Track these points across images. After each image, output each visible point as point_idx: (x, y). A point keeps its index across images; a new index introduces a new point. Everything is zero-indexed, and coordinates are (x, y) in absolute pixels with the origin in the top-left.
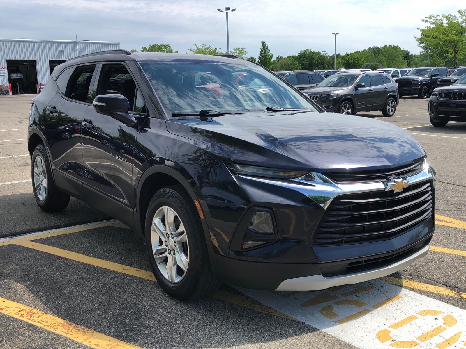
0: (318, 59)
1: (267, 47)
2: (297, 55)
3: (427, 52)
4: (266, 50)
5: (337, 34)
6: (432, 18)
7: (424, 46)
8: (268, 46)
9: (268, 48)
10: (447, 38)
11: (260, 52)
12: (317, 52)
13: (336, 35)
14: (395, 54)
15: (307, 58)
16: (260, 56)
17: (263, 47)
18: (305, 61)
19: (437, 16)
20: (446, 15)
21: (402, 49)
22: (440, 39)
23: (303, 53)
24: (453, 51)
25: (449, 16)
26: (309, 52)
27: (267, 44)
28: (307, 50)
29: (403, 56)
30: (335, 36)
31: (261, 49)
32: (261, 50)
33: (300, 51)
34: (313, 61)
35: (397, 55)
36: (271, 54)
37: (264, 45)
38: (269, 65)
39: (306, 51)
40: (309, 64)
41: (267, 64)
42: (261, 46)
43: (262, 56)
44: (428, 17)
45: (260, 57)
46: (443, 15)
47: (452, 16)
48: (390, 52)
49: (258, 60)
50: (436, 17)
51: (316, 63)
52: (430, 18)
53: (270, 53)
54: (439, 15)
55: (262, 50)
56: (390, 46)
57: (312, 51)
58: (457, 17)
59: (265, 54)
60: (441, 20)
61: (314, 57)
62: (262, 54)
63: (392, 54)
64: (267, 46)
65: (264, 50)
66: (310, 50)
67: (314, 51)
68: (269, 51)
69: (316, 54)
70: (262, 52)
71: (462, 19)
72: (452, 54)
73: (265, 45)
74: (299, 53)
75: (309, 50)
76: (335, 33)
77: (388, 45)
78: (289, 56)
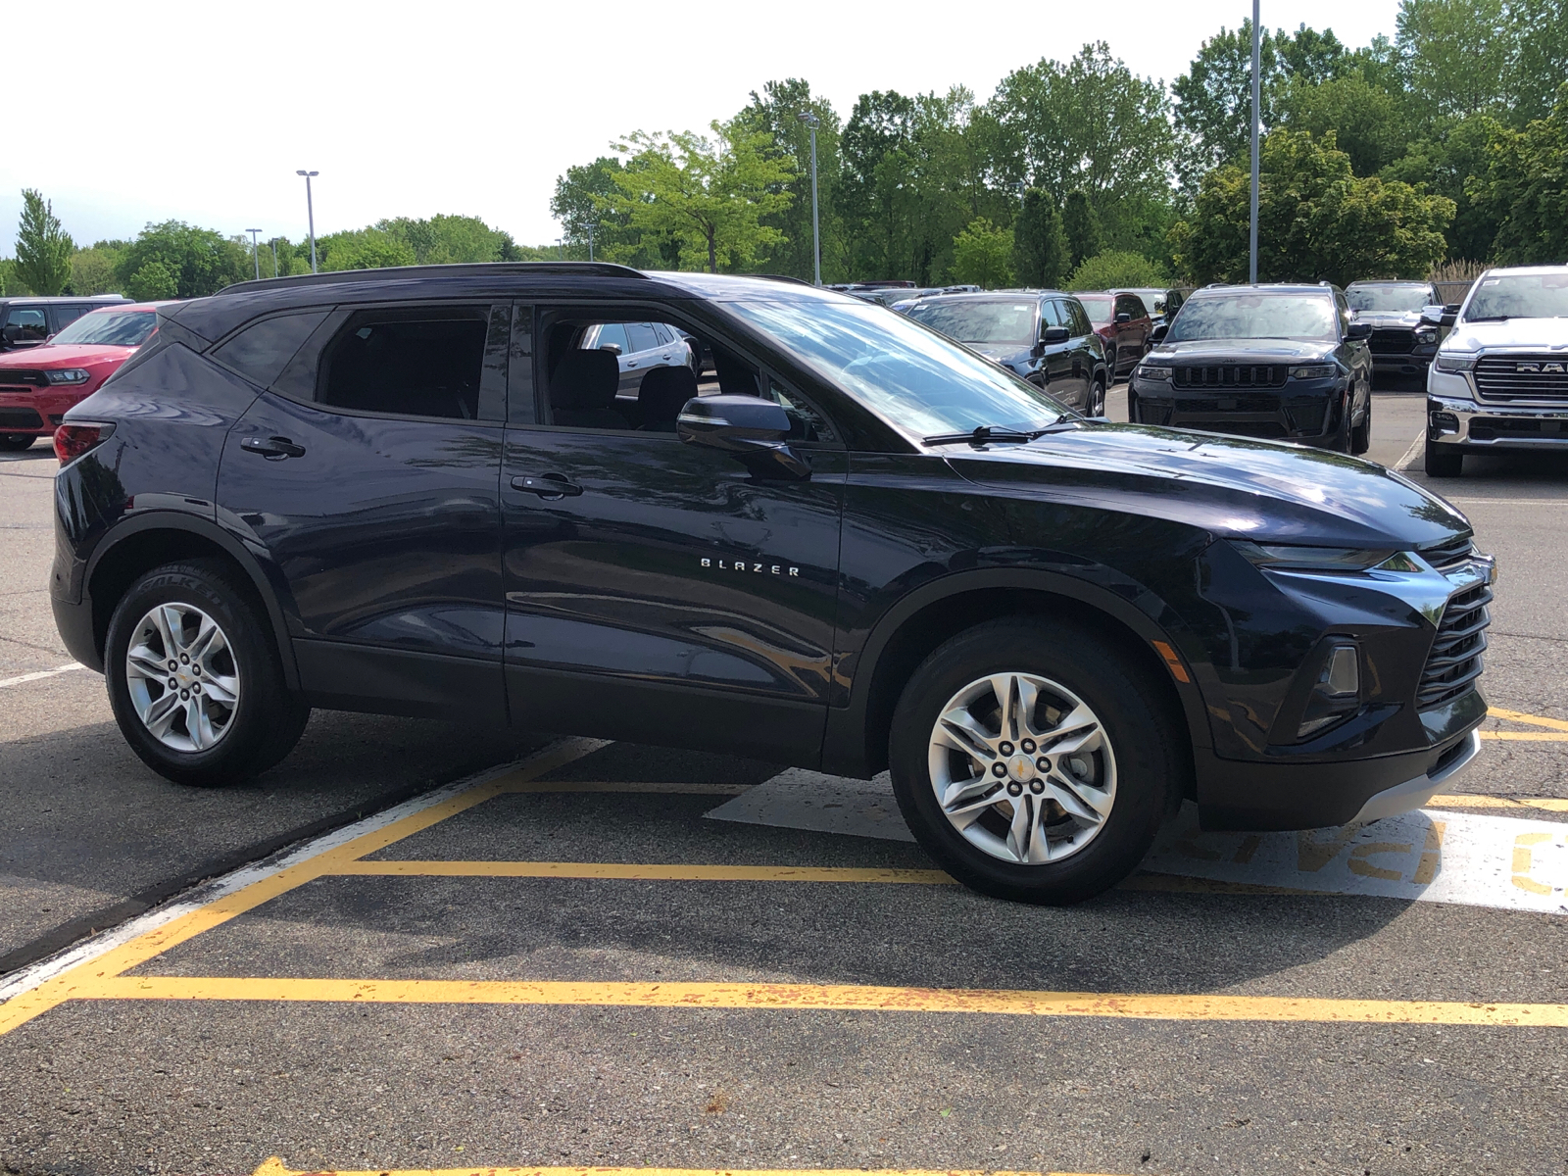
0: (215, 255)
1: (47, 209)
2: (135, 238)
3: (579, 241)
4: (44, 219)
5: (314, 174)
6: (641, 139)
7: (568, 222)
8: (50, 207)
9: (49, 213)
10: (690, 203)
11: (21, 225)
12: (206, 228)
13: (311, 177)
14: (473, 245)
15: (174, 252)
16: (22, 241)
17: (34, 211)
18: (166, 260)
19: (655, 134)
20: (679, 132)
21: (492, 228)
22: (671, 205)
23: (158, 234)
24: (703, 243)
25: (687, 137)
26: (180, 229)
27: (45, 199)
28: (169, 223)
29: (497, 250)
30: (308, 180)
31: (25, 217)
32: (22, 221)
33: (146, 227)
34: (197, 262)
35: (481, 248)
36: (65, 235)
37: (33, 202)
38: (61, 274)
39: (166, 227)
40: (181, 273)
41: (52, 269)
42: (21, 204)
43: (31, 243)
44: (628, 134)
45: (21, 244)
46: (669, 132)
47: (694, 136)
48: (456, 238)
49: (16, 254)
50: (650, 136)
51: (208, 267)
52: (633, 138)
53: (60, 230)
54: (660, 133)
55: (27, 221)
56: (454, 219)
57: (190, 225)
58: (709, 141)
59: (41, 233)
60: (665, 146)
61: (198, 248)
62: (30, 233)
63: (462, 244)
64: (46, 205)
65: (36, 218)
66: (180, 224)
67: (196, 227)
68: (57, 224)
69: (203, 237)
70: (29, 228)
71: (723, 148)
72: (699, 251)
73: (39, 204)
74: (142, 234)
75: (177, 223)
76: (308, 173)
77: (447, 214)
78: (100, 241)
